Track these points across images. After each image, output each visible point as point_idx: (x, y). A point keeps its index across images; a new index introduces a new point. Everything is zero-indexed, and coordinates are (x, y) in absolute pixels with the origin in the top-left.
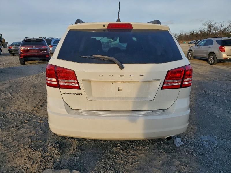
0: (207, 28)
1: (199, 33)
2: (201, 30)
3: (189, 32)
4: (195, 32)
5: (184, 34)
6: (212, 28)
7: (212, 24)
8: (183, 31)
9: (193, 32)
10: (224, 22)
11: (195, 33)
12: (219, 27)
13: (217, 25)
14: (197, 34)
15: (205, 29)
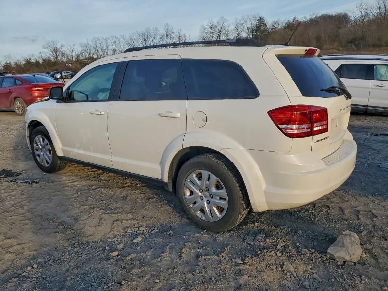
0: (51, 53)
1: (41, 61)
2: (43, 55)
3: (22, 60)
4: (32, 59)
5: (12, 62)
6: (58, 53)
7: (58, 47)
8: (9, 57)
9: (30, 59)
10: (74, 45)
11: (34, 61)
12: (68, 52)
13: (65, 49)
14: (37, 62)
15: (48, 54)
